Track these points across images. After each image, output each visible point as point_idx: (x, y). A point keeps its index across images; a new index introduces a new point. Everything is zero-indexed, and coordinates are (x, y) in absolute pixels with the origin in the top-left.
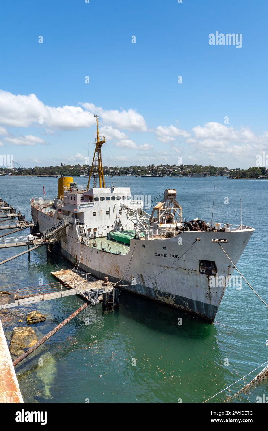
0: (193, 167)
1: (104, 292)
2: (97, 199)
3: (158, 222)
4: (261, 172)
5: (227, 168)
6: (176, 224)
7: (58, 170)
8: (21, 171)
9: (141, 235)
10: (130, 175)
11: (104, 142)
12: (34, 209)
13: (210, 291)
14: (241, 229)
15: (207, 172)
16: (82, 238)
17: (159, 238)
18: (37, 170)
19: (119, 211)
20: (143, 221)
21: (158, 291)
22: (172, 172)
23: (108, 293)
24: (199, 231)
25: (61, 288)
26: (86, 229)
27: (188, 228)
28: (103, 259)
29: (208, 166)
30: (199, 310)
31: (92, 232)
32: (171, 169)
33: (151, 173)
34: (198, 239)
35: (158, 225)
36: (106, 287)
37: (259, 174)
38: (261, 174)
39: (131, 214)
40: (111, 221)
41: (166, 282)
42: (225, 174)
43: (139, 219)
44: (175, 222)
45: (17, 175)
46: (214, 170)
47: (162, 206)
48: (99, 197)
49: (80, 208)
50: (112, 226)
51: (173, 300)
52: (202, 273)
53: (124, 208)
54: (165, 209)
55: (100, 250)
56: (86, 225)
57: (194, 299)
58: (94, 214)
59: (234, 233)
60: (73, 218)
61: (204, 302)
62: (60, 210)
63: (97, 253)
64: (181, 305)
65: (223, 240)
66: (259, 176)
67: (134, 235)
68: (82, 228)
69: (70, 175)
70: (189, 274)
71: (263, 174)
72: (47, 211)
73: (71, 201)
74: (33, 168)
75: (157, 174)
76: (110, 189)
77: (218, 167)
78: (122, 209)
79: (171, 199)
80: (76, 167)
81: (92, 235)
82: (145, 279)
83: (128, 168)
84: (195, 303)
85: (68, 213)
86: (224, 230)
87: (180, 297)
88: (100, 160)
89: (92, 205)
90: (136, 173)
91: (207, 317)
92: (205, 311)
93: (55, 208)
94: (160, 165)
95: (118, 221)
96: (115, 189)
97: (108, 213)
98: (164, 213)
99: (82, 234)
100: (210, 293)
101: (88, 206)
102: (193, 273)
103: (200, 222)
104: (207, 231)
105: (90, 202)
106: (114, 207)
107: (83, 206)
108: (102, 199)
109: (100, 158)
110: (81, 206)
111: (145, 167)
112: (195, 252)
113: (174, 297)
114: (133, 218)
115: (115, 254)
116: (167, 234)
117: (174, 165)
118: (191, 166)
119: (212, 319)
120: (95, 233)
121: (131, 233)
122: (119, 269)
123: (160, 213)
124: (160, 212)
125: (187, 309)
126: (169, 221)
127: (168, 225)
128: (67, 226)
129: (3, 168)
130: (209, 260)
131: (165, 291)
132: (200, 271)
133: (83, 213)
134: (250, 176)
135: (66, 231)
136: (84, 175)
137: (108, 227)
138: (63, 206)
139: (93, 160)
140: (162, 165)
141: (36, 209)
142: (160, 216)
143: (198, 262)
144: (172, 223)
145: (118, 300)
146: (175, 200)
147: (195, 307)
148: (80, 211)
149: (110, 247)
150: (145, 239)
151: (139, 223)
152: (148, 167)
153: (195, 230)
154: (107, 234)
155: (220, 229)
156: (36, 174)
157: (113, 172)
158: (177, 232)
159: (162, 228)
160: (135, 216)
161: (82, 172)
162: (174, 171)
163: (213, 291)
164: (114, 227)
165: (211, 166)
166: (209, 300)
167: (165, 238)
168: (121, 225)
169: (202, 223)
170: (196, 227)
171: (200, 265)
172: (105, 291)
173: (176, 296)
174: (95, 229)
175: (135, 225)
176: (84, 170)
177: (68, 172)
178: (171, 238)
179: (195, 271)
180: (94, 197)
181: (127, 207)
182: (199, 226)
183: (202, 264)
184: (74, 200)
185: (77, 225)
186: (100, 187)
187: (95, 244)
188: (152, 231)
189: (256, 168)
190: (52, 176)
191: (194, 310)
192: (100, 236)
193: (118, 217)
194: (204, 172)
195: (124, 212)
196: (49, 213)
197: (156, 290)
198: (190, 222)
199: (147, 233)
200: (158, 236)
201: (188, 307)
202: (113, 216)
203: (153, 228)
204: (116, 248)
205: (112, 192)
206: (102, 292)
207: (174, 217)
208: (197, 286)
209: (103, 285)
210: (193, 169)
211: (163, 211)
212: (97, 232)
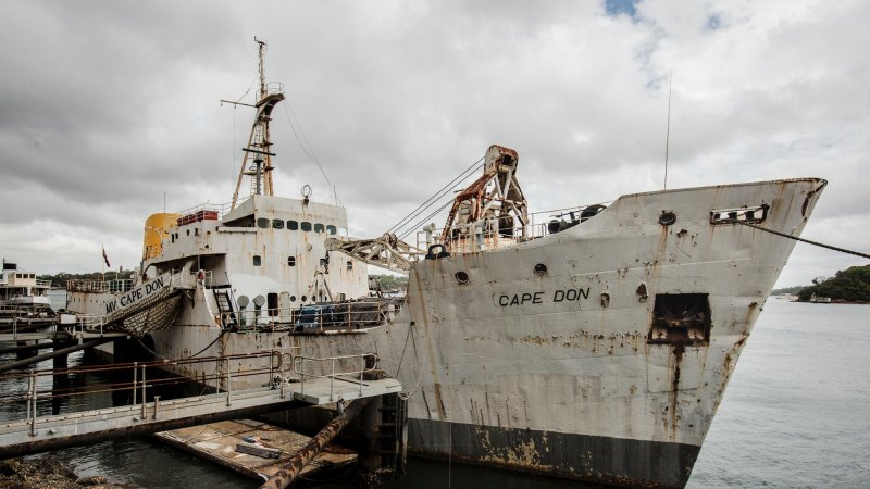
2: (263, 223)
11: (281, 97)
13: (675, 399)
16: (225, 318)
19: (321, 260)
21: (490, 429)
26: (234, 301)
31: (250, 307)
40: (300, 283)
48: (271, 219)
50: (304, 298)
51: (541, 451)
52: (659, 342)
56: (233, 289)
58: (257, 262)
68: (222, 294)
70: (610, 353)
76: (300, 203)
82: (446, 400)
87: (566, 437)
96: (311, 203)
97: (292, 262)
99: (222, 310)
100: (675, 407)
102: (629, 348)
106: (309, 248)
108: (278, 224)
128: (177, 292)
132: (650, 335)
137: (293, 298)
143: (653, 304)
146: (514, 179)
163: (686, 398)
164: (308, 300)
166: (669, 431)
168: (327, 296)
173: (552, 435)
174: (260, 300)
179: (636, 336)
180: (257, 217)
185: (207, 288)
193: (320, 270)
197: (483, 428)
205: (303, 210)
212: (264, 309)
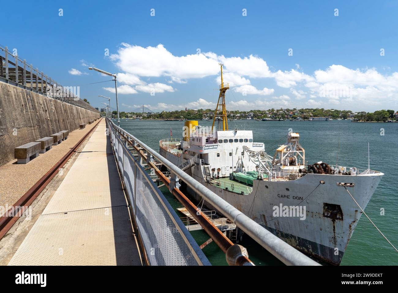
0: (314, 110)
1: (227, 229)
2: (221, 141)
3: (281, 164)
4: (390, 116)
5: (350, 112)
6: (299, 166)
7: (182, 114)
8: (150, 115)
9: (263, 176)
10: (250, 118)
11: (228, 88)
12: (163, 150)
13: (335, 235)
14: (368, 173)
15: (329, 115)
16: (207, 177)
17: (282, 180)
18: (164, 114)
19: (242, 153)
20: (265, 163)
21: (280, 232)
22: (292, 115)
23: (231, 230)
24: (323, 174)
25: (188, 223)
26: (210, 169)
27: (312, 170)
28: (226, 197)
29: (330, 109)
30: (323, 255)
31: (216, 172)
32: (292, 113)
33: (271, 117)
34: (322, 182)
35: (281, 167)
36: (229, 224)
37: (387, 118)
38: (389, 118)
39: (253, 156)
40: (233, 162)
41: (289, 223)
42: (349, 117)
43: (261, 161)
44: (298, 165)
45: (147, 119)
46: (336, 113)
47: (284, 149)
48: (223, 140)
49: (205, 149)
50: (235, 167)
51: (296, 242)
52: (327, 217)
53: (247, 150)
54: (287, 152)
55: (224, 190)
56: (210, 165)
57: (318, 242)
58: (218, 155)
59: (361, 177)
60: (198, 159)
61: (328, 246)
62: (186, 151)
63: (221, 192)
64: (304, 248)
65: (350, 184)
66: (387, 120)
67: (257, 176)
68: (207, 167)
69: (194, 119)
70: (312, 217)
71: (392, 118)
72: (174, 152)
73: (196, 143)
74: (160, 113)
75: (277, 118)
76: (234, 132)
77: (341, 111)
78: (245, 151)
79: (294, 142)
80: (199, 111)
81: (216, 175)
82: (267, 220)
83: (248, 113)
84: (319, 246)
85: (194, 154)
86: (350, 174)
87: (303, 239)
88: (223, 105)
89: (216, 147)
90: (256, 117)
91: (331, 262)
92: (329, 255)
93: (182, 149)
94: (279, 109)
95: (240, 163)
96: (238, 131)
97: (231, 154)
98: (286, 155)
99: (207, 173)
100: (334, 238)
101: (212, 147)
102: (317, 216)
103: (324, 165)
104: (331, 174)
105: (214, 144)
106: (237, 149)
107: (208, 148)
108: (226, 141)
109: (223, 103)
110: (206, 148)
111: (265, 111)
112: (319, 194)
113: (297, 239)
114: (255, 160)
115: (238, 194)
116: (290, 176)
117: (295, 109)
118: (312, 109)
119: (337, 264)
120: (218, 173)
121: (253, 174)
122: (241, 208)
123: (282, 156)
124: (282, 154)
125: (311, 252)
126: (292, 163)
127: (291, 168)
128: (193, 165)
129: (134, 112)
130: (334, 204)
131: (287, 232)
132: (324, 214)
133: (207, 154)
134: (377, 120)
135: (192, 170)
136: (207, 119)
137: (231, 168)
138: (189, 147)
139: (218, 105)
140: (282, 109)
141: (164, 149)
142: (283, 158)
143: (322, 205)
144: (295, 165)
145: (241, 238)
146: (298, 143)
147: (319, 251)
148: (205, 152)
149: (233, 187)
150: (268, 180)
151: (261, 165)
152: (268, 111)
153: (319, 173)
154: (230, 174)
155: (346, 173)
156: (163, 118)
157: (234, 116)
158: (300, 174)
159: (285, 170)
160: (257, 158)
161: (205, 116)
162: (295, 114)
163: (338, 235)
164: (236, 168)
165: (333, 109)
166: (334, 245)
167: (288, 180)
168: (243, 167)
169: (326, 166)
170: (320, 170)
171: (324, 208)
172: (229, 228)
173: (299, 238)
174: (219, 169)
175: (257, 167)
176: (207, 114)
177: (192, 116)
178: (294, 180)
179: (319, 213)
180: (218, 139)
181: (249, 149)
182: (323, 169)
183: (326, 207)
184: (200, 141)
185: (202, 165)
186: (223, 130)
187: (218, 184)
188: (275, 172)
189: (383, 111)
190: (178, 119)
191: (318, 254)
192: (224, 176)
193: (240, 158)
194: (326, 115)
195: (246, 154)
196: (176, 154)
197: (278, 231)
198: (314, 165)
199: (270, 174)
200: (281, 178)
201: (312, 250)
202: (236, 157)
203: (276, 170)
204: (238, 188)
205: (235, 135)
206: (226, 228)
207: (297, 160)
208: (321, 230)
209: (227, 222)
210: (314, 112)
211: (286, 153)
212: (220, 172)
